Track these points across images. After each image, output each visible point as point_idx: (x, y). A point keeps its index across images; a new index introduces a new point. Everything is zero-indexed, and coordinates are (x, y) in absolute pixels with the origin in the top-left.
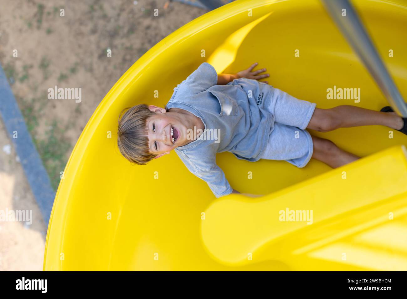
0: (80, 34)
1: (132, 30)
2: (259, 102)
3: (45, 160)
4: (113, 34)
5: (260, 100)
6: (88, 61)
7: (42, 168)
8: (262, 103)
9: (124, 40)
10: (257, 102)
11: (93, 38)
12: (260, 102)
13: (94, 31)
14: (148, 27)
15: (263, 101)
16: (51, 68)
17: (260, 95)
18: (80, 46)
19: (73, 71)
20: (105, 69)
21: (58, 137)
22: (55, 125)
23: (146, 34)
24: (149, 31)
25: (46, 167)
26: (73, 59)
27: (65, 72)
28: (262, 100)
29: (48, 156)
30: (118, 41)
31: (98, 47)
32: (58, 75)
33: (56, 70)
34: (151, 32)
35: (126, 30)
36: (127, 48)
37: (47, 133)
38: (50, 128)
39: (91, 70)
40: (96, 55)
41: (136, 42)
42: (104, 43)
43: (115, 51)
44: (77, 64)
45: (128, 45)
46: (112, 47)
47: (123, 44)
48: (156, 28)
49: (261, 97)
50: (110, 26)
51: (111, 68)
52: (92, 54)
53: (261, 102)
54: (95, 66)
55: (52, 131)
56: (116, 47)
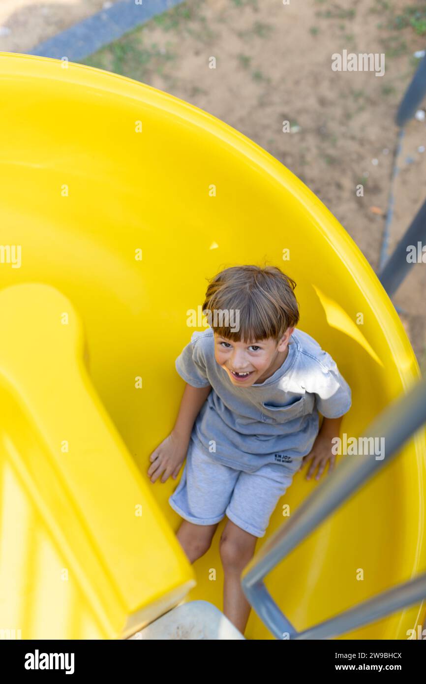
0: (316, 80)
1: (332, 162)
2: (280, 456)
3: (111, 48)
4: (322, 133)
5: (283, 458)
6: (276, 98)
7: (98, 45)
8: (278, 463)
9: (314, 151)
10: (280, 454)
11: (312, 102)
12: (279, 458)
13: (323, 102)
14: (339, 186)
15: (281, 463)
16: (258, 42)
17: (289, 458)
18: (297, 83)
19: (258, 77)
20: (266, 127)
21: (150, 65)
22: (169, 57)
23: (329, 184)
24: (333, 188)
25: (101, 51)
26: (275, 75)
27: (254, 64)
28: (283, 461)
29: (119, 52)
30: (312, 141)
31: (300, 112)
32: (248, 52)
33: (255, 49)
34: (332, 192)
35: (331, 152)
36: (302, 157)
37: (155, 46)
38: (163, 50)
39: (262, 104)
40: (286, 110)
41: (316, 169)
42: (306, 120)
43: (296, 139)
44: (269, 81)
45: (309, 158)
46: (303, 133)
47: (308, 149)
48: (339, 198)
49: (287, 460)
50: (334, 127)
51: (269, 135)
52: (287, 103)
53: (280, 460)
54: (269, 110)
55: (158, 54)
56: (303, 139)
